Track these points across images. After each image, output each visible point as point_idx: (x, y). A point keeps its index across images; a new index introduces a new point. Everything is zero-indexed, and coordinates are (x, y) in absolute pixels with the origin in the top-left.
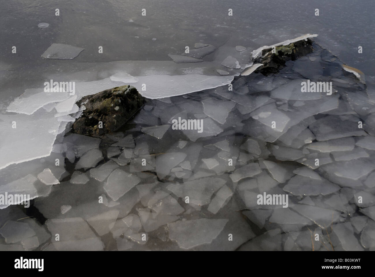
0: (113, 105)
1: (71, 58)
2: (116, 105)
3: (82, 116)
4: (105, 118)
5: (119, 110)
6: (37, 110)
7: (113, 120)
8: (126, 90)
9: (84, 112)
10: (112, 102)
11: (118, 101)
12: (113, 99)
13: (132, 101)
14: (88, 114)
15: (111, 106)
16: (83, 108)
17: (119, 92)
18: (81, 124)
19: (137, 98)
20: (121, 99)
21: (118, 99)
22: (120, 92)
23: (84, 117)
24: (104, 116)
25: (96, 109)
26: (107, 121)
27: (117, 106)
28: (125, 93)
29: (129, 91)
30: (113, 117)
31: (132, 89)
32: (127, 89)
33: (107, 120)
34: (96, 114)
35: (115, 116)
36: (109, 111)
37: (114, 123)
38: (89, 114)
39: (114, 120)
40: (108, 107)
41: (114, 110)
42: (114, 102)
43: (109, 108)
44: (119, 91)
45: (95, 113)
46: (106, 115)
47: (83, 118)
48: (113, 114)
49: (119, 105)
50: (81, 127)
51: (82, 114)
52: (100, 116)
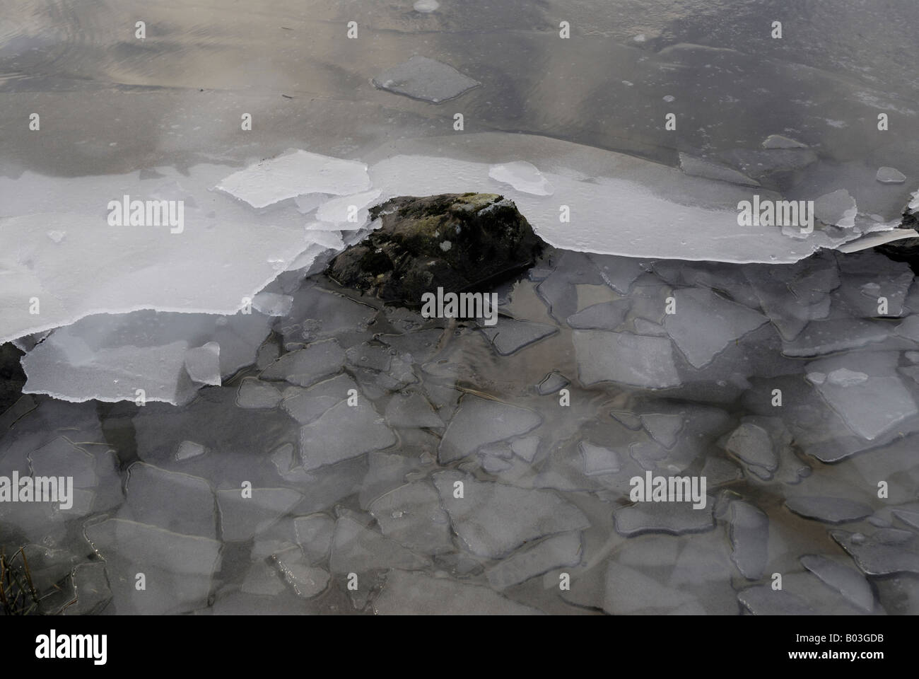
0: (438, 234)
1: (435, 100)
2: (445, 237)
3: (364, 243)
4: (409, 261)
5: (449, 250)
6: (279, 202)
7: (425, 273)
8: (484, 207)
9: (374, 234)
10: (438, 227)
11: (453, 229)
12: (443, 220)
13: (493, 237)
14: (379, 240)
15: (433, 235)
16: (378, 225)
17: (463, 206)
18: (352, 262)
19: (512, 234)
20: (462, 225)
21: (456, 223)
22: (468, 208)
23: (366, 246)
24: (409, 256)
25: (398, 234)
26: (411, 271)
27: (447, 239)
28: (480, 213)
29: (494, 209)
30: (429, 264)
31: (503, 207)
32: (489, 204)
33: (410, 269)
34: (396, 246)
35: (433, 263)
36: (426, 248)
37: (426, 280)
38: (380, 243)
39: (427, 272)
40: (426, 237)
41: (439, 249)
42: (442, 227)
43: (427, 240)
44: (467, 203)
45: (393, 242)
46: (415, 255)
47: (364, 249)
48: (432, 256)
49: (452, 240)
50: (348, 268)
51: (367, 239)
52: (400, 255)
